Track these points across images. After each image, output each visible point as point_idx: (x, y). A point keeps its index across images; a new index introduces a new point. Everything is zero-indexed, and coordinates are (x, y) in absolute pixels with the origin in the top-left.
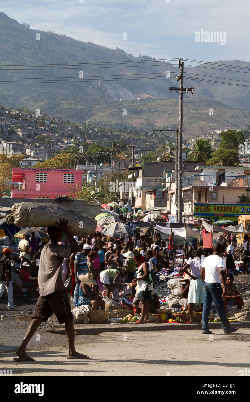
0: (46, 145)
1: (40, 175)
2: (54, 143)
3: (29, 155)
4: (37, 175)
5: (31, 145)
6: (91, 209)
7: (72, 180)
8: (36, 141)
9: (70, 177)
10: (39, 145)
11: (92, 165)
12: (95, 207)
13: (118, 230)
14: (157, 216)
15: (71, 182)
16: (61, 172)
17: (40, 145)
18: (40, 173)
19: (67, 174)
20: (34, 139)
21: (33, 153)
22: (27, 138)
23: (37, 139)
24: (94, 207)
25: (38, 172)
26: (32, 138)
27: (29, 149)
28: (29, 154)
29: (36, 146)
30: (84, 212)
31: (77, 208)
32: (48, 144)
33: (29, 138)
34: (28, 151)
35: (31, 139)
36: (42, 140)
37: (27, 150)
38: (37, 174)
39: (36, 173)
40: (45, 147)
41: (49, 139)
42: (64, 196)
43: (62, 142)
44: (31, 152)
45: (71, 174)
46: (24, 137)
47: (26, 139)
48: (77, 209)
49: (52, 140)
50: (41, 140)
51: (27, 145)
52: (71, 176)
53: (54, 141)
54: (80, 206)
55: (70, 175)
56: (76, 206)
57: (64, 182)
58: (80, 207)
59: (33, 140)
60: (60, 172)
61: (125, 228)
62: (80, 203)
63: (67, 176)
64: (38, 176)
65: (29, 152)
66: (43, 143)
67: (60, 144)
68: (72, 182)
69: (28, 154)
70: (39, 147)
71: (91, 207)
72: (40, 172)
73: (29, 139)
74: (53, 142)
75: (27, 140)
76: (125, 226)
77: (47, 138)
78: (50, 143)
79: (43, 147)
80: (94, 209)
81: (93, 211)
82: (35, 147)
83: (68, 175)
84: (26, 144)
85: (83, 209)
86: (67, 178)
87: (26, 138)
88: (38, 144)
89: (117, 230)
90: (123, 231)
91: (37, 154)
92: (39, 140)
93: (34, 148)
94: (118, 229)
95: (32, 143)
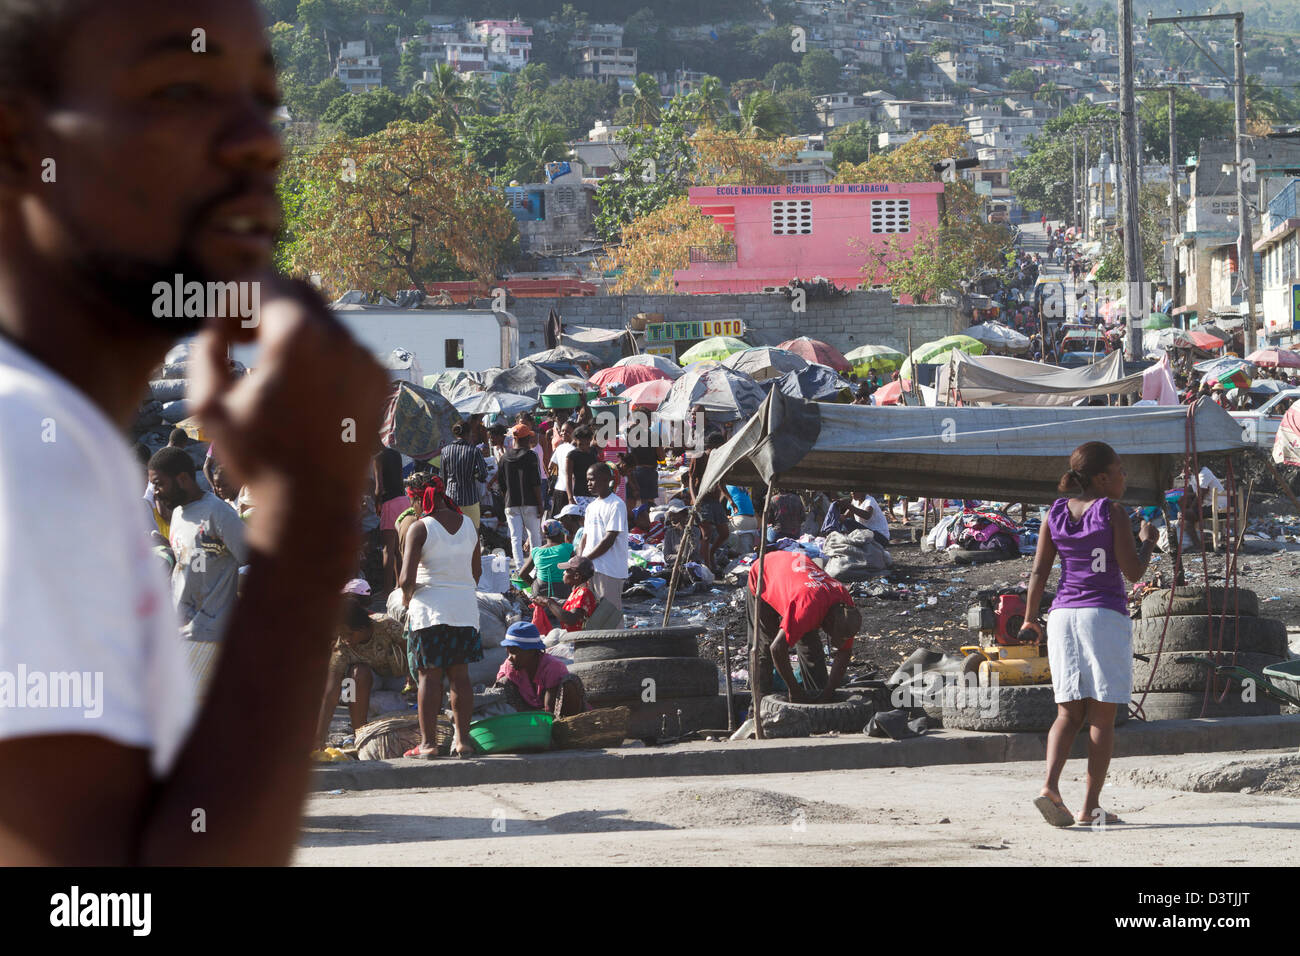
0: (1040, 103)
1: (785, 207)
2: (1072, 95)
3: (982, 142)
4: (776, 211)
5: (986, 106)
6: (918, 323)
7: (901, 220)
8: (1005, 91)
9: (893, 210)
10: (1017, 105)
11: (1156, 164)
12: (932, 316)
13: (706, 396)
14: (1171, 337)
15: (897, 227)
16: (860, 193)
17: (1019, 106)
18: (785, 202)
19: (884, 202)
20: (999, 84)
21: (993, 137)
22: (976, 83)
23: (1010, 86)
24: (925, 316)
25: (778, 198)
26: (991, 84)
27: (981, 122)
28: (981, 140)
29: (1006, 111)
30: (891, 333)
31: (864, 320)
32: (1048, 99)
33: (979, 83)
34: (976, 128)
35: (987, 86)
36: (1029, 89)
37: (971, 125)
38: (776, 204)
39: (773, 202)
40: (1037, 113)
41: (1053, 83)
42: (817, 279)
43: (1099, 89)
44: (986, 129)
45: (897, 201)
46: (964, 82)
47: (972, 86)
48: (867, 324)
49: (1061, 87)
50: (1023, 86)
51: (975, 110)
52: (897, 206)
53: (1069, 87)
54: (877, 315)
55: (893, 203)
56: (861, 316)
57: (875, 231)
58: (876, 318)
59: (995, 88)
60: (856, 193)
61: (732, 387)
62: (877, 302)
63: (884, 206)
64: (781, 211)
65: (981, 133)
66: (1031, 98)
67: (1091, 99)
68: (901, 230)
69: (975, 139)
70: (1016, 113)
71: (916, 315)
72: (785, 198)
73: (981, 86)
74: (1068, 91)
75: (975, 89)
76: (731, 383)
77: (1046, 81)
78: (1054, 95)
79: (1030, 113)
80: (928, 321)
81: (923, 332)
82: (1003, 115)
83: (888, 203)
84: (971, 106)
85: (886, 323)
86: (884, 213)
87: (971, 83)
88: (1011, 104)
89: (703, 396)
90: (723, 400)
91: (1007, 137)
92: (1016, 88)
93: (999, 118)
94: (706, 392)
95: (990, 100)
